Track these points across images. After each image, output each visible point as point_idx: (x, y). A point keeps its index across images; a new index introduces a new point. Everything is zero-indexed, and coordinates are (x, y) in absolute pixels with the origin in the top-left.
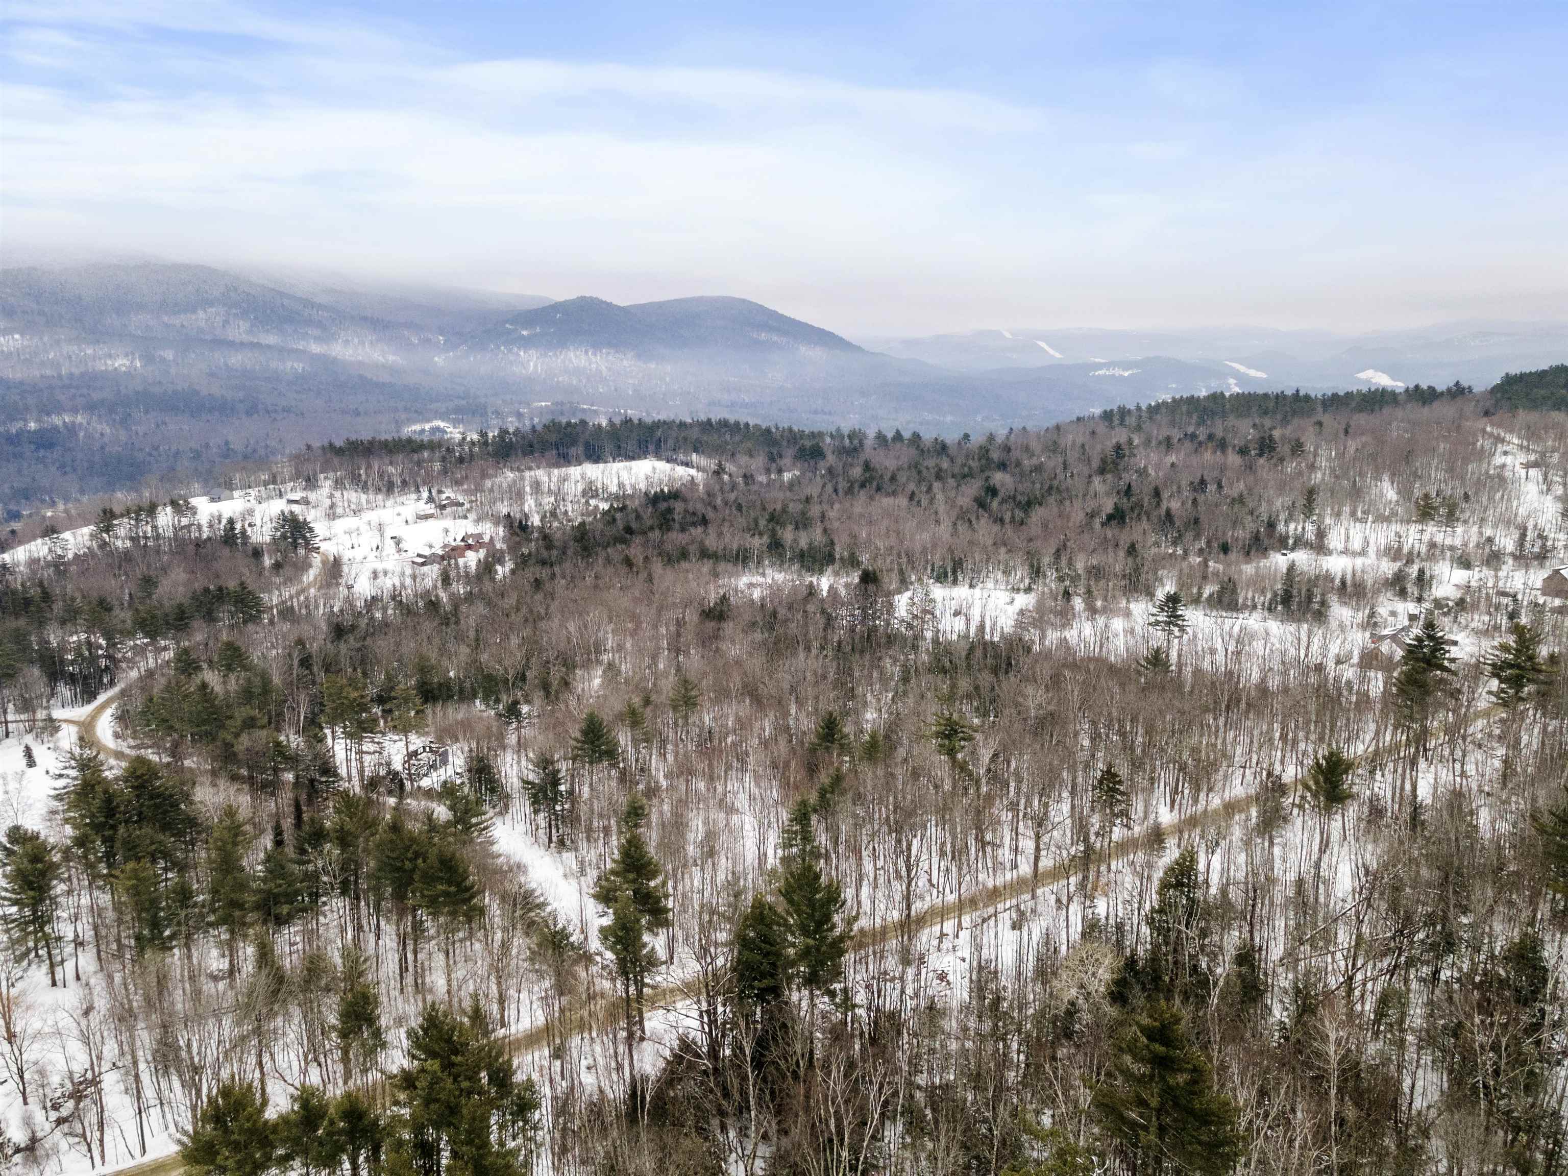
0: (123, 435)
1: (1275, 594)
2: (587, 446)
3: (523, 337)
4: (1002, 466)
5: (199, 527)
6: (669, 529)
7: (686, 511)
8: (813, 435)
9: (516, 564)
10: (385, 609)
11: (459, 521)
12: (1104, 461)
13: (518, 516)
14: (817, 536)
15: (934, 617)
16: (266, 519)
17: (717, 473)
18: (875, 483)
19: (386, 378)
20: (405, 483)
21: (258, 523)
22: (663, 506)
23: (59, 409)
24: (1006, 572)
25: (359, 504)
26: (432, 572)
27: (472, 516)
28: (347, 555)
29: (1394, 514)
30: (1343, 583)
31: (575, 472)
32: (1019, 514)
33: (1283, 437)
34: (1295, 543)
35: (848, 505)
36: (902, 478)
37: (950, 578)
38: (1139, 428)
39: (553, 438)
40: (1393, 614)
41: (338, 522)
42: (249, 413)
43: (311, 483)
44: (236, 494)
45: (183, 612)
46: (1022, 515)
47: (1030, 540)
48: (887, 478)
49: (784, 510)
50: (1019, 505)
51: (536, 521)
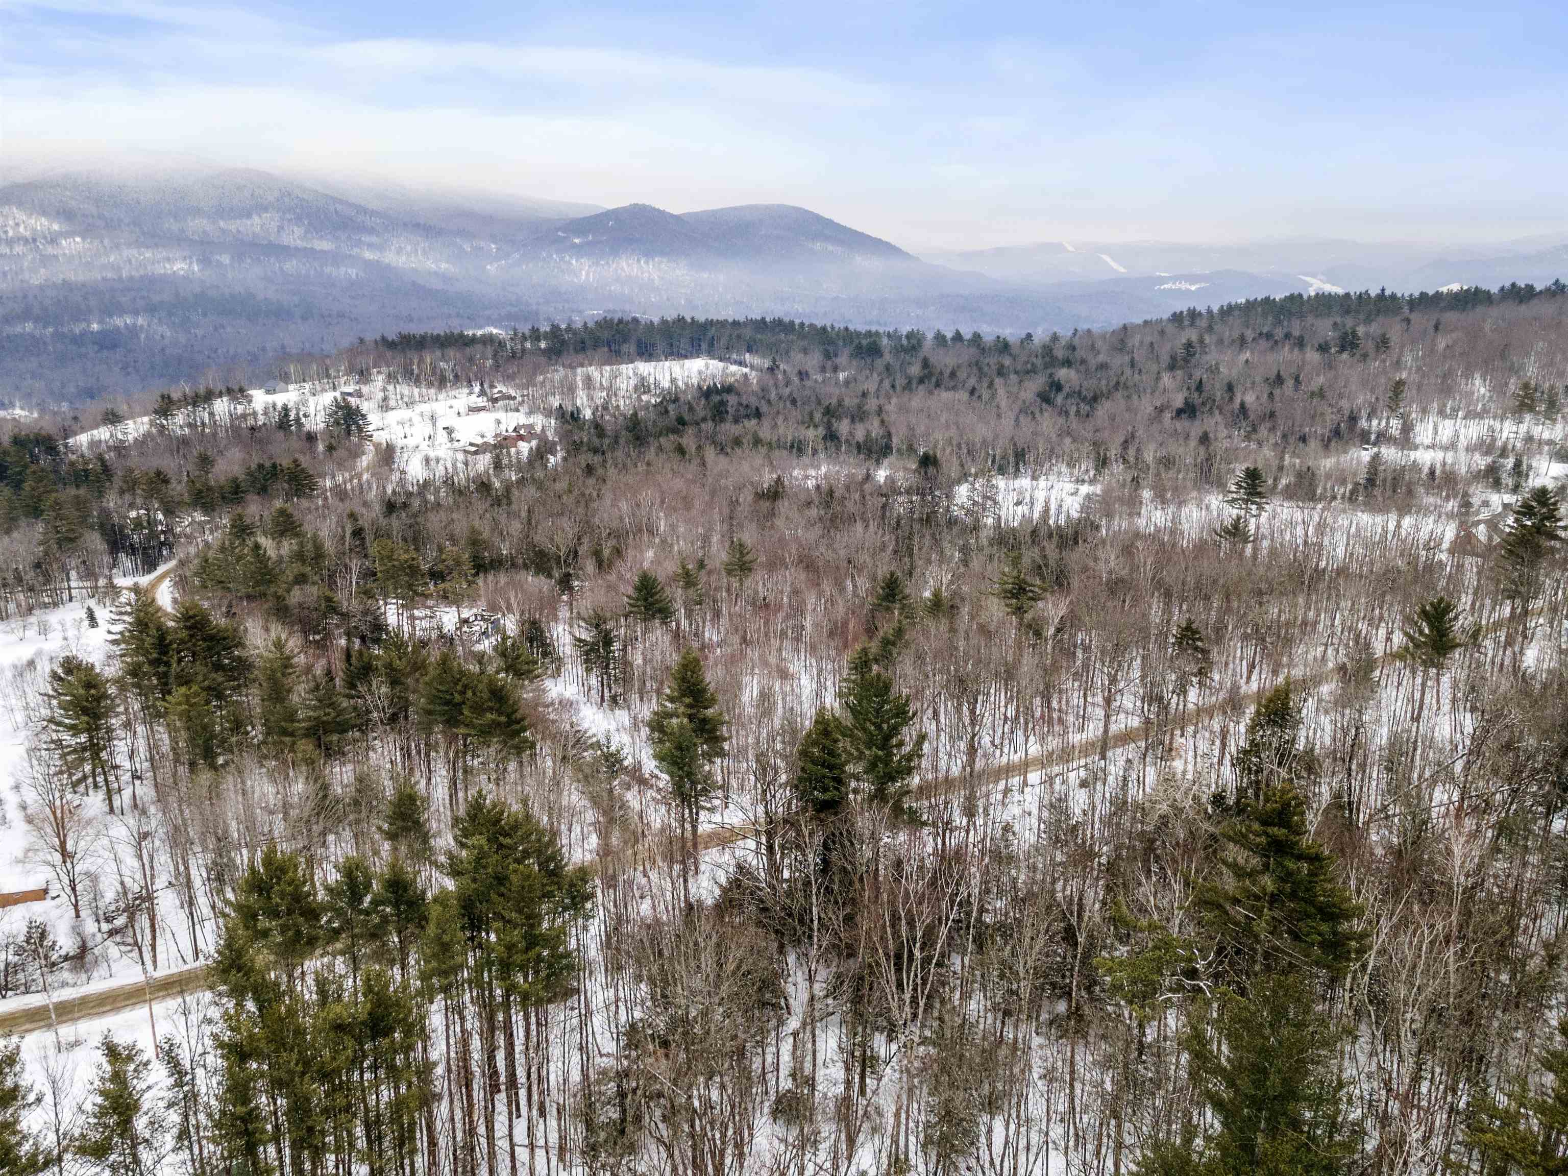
0: (182, 338)
1: (1357, 484)
2: (639, 343)
3: (574, 246)
4: (1068, 363)
5: (255, 414)
6: (722, 420)
7: (740, 404)
8: (869, 334)
9: (568, 452)
10: (437, 491)
11: (510, 414)
12: (1173, 358)
13: (570, 409)
14: (875, 428)
15: (995, 503)
16: (321, 407)
17: (771, 370)
18: (934, 380)
19: (436, 284)
20: (456, 376)
21: (312, 412)
22: (716, 399)
23: (121, 310)
24: (1071, 465)
25: (412, 396)
26: (484, 462)
27: (524, 409)
28: (399, 443)
29: (1485, 410)
30: (1432, 472)
31: (627, 369)
32: (1085, 408)
33: (1367, 334)
34: (1378, 437)
35: (905, 399)
36: (962, 374)
37: (1011, 470)
38: (1210, 329)
39: (606, 335)
40: (1486, 504)
41: (391, 414)
42: (304, 319)
43: (364, 376)
44: (291, 387)
45: (238, 486)
46: (1088, 408)
47: (1097, 431)
48: (947, 372)
49: (840, 404)
50: (1084, 399)
51: (588, 414)
